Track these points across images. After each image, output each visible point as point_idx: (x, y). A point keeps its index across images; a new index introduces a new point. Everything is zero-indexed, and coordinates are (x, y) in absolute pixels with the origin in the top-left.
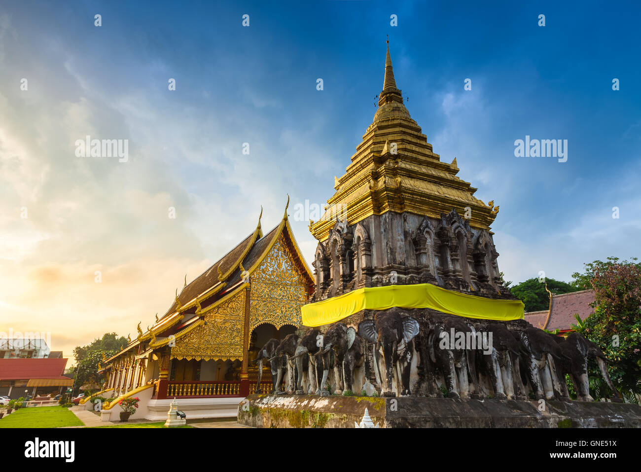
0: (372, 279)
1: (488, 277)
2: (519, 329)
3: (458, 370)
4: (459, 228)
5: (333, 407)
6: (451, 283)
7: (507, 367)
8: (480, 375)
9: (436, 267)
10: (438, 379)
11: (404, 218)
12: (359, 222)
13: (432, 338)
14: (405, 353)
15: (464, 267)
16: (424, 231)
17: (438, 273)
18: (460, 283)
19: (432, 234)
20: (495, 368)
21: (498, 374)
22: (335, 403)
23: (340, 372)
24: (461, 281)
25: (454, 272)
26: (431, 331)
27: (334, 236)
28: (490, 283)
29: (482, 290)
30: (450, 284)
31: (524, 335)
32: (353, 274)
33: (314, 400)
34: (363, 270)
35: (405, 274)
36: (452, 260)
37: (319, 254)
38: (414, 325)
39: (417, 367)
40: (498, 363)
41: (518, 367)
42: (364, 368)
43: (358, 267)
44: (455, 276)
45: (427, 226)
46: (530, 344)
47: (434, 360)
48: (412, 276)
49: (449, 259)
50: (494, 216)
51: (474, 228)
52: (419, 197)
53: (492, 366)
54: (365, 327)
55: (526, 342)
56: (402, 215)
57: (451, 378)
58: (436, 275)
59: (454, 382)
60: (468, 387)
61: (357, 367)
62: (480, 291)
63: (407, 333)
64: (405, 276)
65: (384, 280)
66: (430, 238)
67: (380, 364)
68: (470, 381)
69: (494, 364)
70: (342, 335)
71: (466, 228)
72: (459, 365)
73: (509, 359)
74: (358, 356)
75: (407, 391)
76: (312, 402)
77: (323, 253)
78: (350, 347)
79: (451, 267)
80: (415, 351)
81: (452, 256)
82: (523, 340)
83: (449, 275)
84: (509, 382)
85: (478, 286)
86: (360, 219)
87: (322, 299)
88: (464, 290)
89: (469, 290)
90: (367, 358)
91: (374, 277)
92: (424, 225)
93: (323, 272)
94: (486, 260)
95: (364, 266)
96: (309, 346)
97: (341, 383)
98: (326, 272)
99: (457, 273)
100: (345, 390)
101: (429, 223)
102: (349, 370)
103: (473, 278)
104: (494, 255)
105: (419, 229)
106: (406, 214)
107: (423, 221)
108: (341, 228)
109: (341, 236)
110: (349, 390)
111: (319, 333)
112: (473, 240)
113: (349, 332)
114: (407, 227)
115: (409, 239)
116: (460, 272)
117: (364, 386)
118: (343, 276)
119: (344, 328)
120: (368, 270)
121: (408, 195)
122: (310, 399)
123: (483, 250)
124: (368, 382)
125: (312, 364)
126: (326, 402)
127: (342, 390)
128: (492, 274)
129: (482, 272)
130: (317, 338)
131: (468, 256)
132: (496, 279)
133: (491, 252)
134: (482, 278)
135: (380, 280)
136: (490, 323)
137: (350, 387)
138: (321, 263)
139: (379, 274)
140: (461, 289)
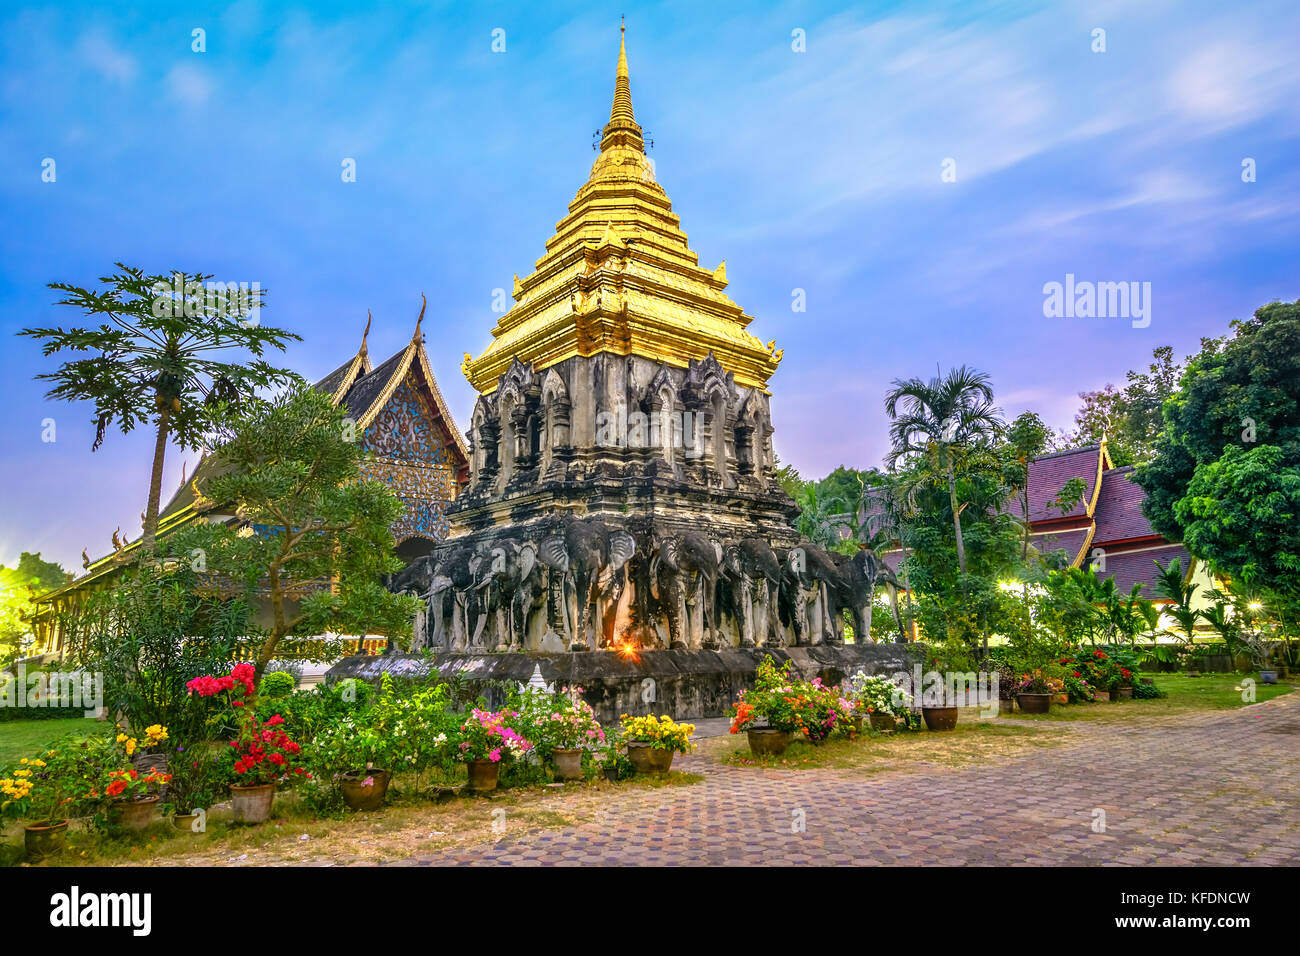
0: (569, 467)
1: (754, 465)
2: (787, 545)
3: (689, 609)
4: (717, 386)
5: (491, 670)
6: (694, 475)
7: (761, 602)
8: (723, 616)
9: (675, 449)
10: (660, 623)
11: (629, 365)
12: (553, 366)
13: (656, 561)
14: (611, 586)
15: (719, 449)
16: (659, 389)
17: (677, 460)
18: (709, 475)
19: (673, 395)
20: (744, 604)
21: (748, 613)
22: (494, 664)
23: (506, 616)
24: (711, 473)
25: (702, 457)
26: (655, 552)
27: (508, 388)
28: (756, 475)
29: (741, 486)
30: (693, 478)
31: (792, 555)
32: (538, 457)
33: (460, 661)
34: (555, 451)
35: (624, 459)
37: (479, 417)
38: (627, 544)
39: (630, 606)
40: (749, 596)
41: (776, 602)
42: (544, 613)
43: (546, 445)
44: (702, 464)
45: (665, 381)
47: (656, 595)
48: (632, 465)
50: (774, 367)
51: (740, 385)
52: (655, 330)
53: (741, 601)
54: (551, 547)
56: (627, 359)
57: (677, 621)
58: (673, 462)
59: (682, 627)
60: (701, 632)
61: (535, 609)
62: (737, 488)
63: (615, 555)
64: (622, 464)
65: (589, 468)
66: (669, 400)
67: (570, 602)
68: (706, 625)
69: (744, 599)
70: (513, 559)
71: (727, 385)
72: (692, 602)
73: (767, 591)
74: (537, 592)
75: (609, 642)
76: (457, 666)
77: (486, 416)
78: (523, 578)
80: (628, 582)
82: (792, 562)
83: (694, 464)
84: (764, 623)
85: (735, 481)
86: (554, 362)
87: (482, 497)
88: (715, 487)
89: (721, 488)
90: (552, 595)
91: (572, 464)
92: (660, 377)
93: (484, 451)
94: (754, 438)
95: (556, 444)
96: (455, 576)
97: (507, 634)
98: (491, 451)
99: (707, 460)
100: (513, 644)
101: (669, 374)
102: (521, 614)
103: (730, 468)
104: (768, 431)
105: (651, 385)
106: (633, 358)
107: (660, 370)
108: (521, 374)
109: (519, 388)
110: (520, 644)
111: (474, 555)
112: (737, 406)
113: (523, 553)
114: (633, 382)
115: (634, 401)
116: (711, 458)
117: (545, 637)
118: (520, 460)
119: (517, 548)
120: (563, 451)
121: (637, 325)
122: (454, 658)
123: (751, 422)
124: (550, 631)
125: (459, 605)
126: (480, 663)
127: (509, 645)
128: (761, 461)
129: (745, 457)
130: (470, 564)
131: (726, 431)
132: (766, 468)
133: (764, 425)
134: (744, 468)
135: (582, 469)
136: (747, 537)
137: (521, 640)
138: (482, 434)
139: (581, 458)
140: (709, 485)
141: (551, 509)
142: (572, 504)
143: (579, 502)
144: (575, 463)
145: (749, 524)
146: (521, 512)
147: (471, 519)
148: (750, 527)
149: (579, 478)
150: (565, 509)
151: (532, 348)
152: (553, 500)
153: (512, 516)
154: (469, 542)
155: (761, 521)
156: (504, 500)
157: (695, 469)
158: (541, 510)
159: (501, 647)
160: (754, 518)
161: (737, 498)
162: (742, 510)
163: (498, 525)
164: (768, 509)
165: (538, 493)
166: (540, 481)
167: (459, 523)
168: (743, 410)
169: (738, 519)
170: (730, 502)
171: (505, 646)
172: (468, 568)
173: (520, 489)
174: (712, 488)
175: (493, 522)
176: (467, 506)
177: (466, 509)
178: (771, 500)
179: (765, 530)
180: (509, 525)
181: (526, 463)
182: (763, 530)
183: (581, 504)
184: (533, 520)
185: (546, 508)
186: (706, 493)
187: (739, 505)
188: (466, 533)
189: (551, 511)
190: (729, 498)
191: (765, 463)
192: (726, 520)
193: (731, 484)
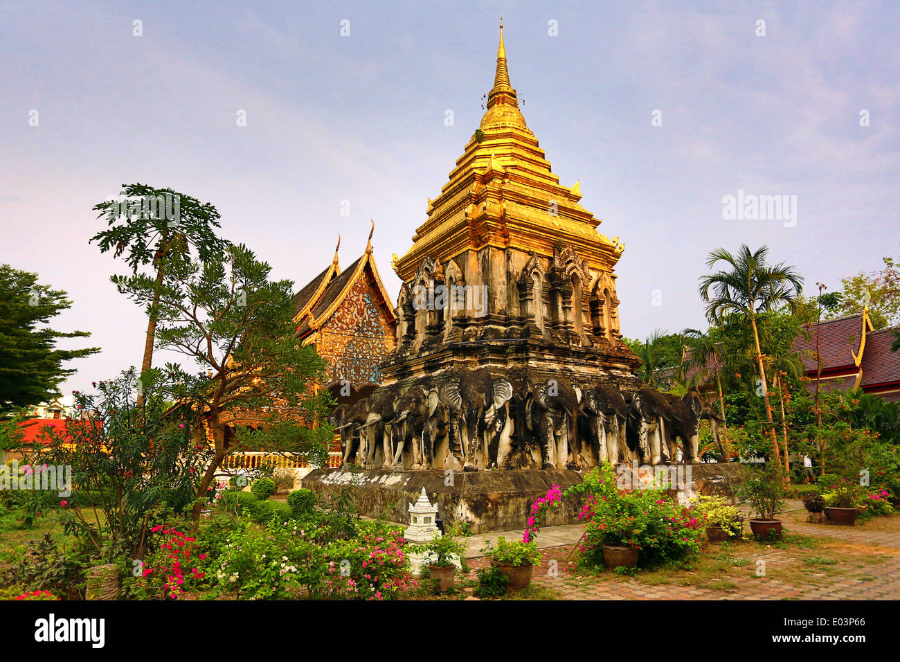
0: (464, 332)
1: (604, 329)
2: (632, 389)
3: (557, 438)
4: (575, 269)
5: (405, 484)
6: (559, 336)
7: (612, 433)
8: (583, 443)
9: (544, 317)
10: (534, 449)
11: (508, 255)
12: (453, 258)
13: (530, 401)
14: (494, 422)
15: (578, 317)
16: (531, 272)
17: (546, 325)
18: (570, 336)
19: (541, 276)
20: (599, 434)
21: (602, 441)
22: (408, 479)
23: (419, 443)
24: (572, 335)
25: (566, 323)
26: (530, 395)
27: (421, 277)
28: (607, 336)
29: (595, 345)
30: (558, 339)
31: (636, 397)
32: (443, 325)
33: (385, 476)
34: (454, 320)
35: (505, 325)
36: (564, 309)
37: (403, 298)
38: (506, 389)
39: (511, 437)
40: (603, 428)
41: (624, 432)
42: (447, 440)
43: (448, 316)
44: (565, 328)
45: (535, 266)
46: (641, 407)
47: (530, 427)
48: (512, 329)
49: (560, 308)
50: (618, 256)
51: (593, 269)
52: (527, 229)
53: (597, 432)
54: (448, 391)
55: (638, 405)
56: (506, 252)
57: (547, 448)
58: (543, 326)
59: (550, 453)
60: (566, 457)
61: (440, 438)
62: (593, 346)
63: (498, 397)
64: (505, 329)
65: (479, 332)
66: (539, 281)
67: (463, 434)
68: (569, 451)
69: (599, 430)
70: (423, 400)
71: (583, 269)
72: (558, 433)
73: (617, 424)
74: (441, 426)
75: (493, 464)
76: (383, 479)
77: (407, 297)
78: (431, 415)
79: (561, 317)
80: (508, 418)
81: (564, 303)
82: (635, 401)
83: (559, 328)
84: (615, 448)
85: (591, 341)
86: (454, 255)
87: (404, 355)
88: (575, 345)
89: (580, 346)
90: (452, 427)
91: (467, 330)
92: (532, 264)
93: (406, 322)
94: (605, 308)
95: (455, 315)
96: (383, 413)
97: (420, 457)
98: (411, 322)
99: (569, 325)
100: (424, 464)
101: (538, 262)
102: (430, 442)
103: (586, 331)
104: (614, 303)
105: (525, 269)
106: (511, 250)
107: (531, 259)
108: (430, 265)
109: (429, 276)
110: (428, 464)
111: (397, 398)
112: (591, 285)
113: (430, 396)
114: (511, 267)
115: (512, 281)
116: (572, 323)
117: (447, 459)
118: (429, 328)
119: (425, 392)
120: (460, 320)
121: (513, 225)
122: (381, 474)
123: (602, 297)
124: (451, 454)
125: (387, 434)
126: (398, 478)
127: (421, 464)
128: (610, 326)
129: (598, 323)
130: (394, 404)
131: (583, 304)
132: (614, 331)
133: (611, 299)
134: (597, 331)
135: (474, 333)
136: (600, 383)
137: (429, 461)
138: (404, 310)
139: (473, 325)
140: (571, 344)
141: (452, 363)
142: (467, 359)
143: (472, 358)
144: (469, 329)
145: (603, 373)
146: (431, 366)
147: (397, 371)
148: (603, 376)
149: (472, 340)
150: (462, 363)
151: (437, 247)
152: (453, 356)
153: (424, 369)
154: (394, 389)
155: (612, 371)
156: (418, 357)
157: (559, 332)
158: (444, 364)
159: (416, 466)
160: (606, 369)
161: (592, 353)
162: (597, 363)
163: (415, 375)
164: (617, 362)
165: (442, 352)
166: (444, 343)
167: (389, 375)
168: (596, 288)
169: (594, 369)
170: (587, 357)
171: (418, 465)
172: (393, 406)
173: (429, 349)
174: (574, 346)
175: (411, 373)
176: (394, 362)
177: (393, 365)
178: (619, 354)
179: (615, 377)
180: (422, 375)
181: (434, 330)
182: (612, 377)
183: (474, 359)
184: (438, 372)
185: (447, 362)
186: (568, 350)
187: (594, 359)
188: (393, 382)
189: (451, 365)
190: (586, 354)
191: (613, 327)
192: (584, 370)
193: (587, 343)
